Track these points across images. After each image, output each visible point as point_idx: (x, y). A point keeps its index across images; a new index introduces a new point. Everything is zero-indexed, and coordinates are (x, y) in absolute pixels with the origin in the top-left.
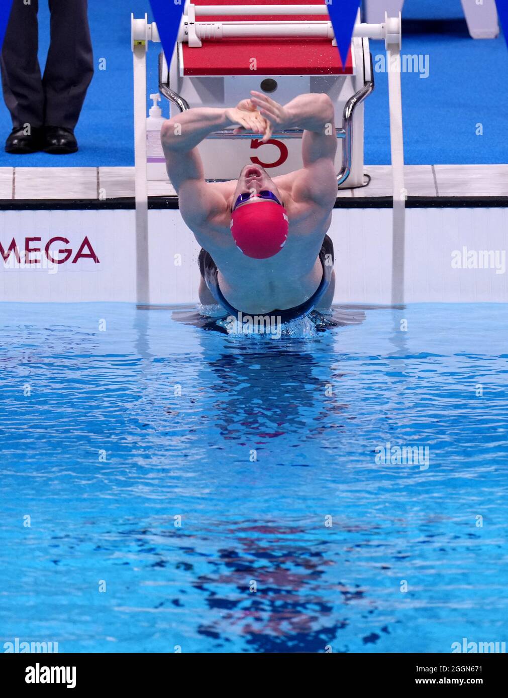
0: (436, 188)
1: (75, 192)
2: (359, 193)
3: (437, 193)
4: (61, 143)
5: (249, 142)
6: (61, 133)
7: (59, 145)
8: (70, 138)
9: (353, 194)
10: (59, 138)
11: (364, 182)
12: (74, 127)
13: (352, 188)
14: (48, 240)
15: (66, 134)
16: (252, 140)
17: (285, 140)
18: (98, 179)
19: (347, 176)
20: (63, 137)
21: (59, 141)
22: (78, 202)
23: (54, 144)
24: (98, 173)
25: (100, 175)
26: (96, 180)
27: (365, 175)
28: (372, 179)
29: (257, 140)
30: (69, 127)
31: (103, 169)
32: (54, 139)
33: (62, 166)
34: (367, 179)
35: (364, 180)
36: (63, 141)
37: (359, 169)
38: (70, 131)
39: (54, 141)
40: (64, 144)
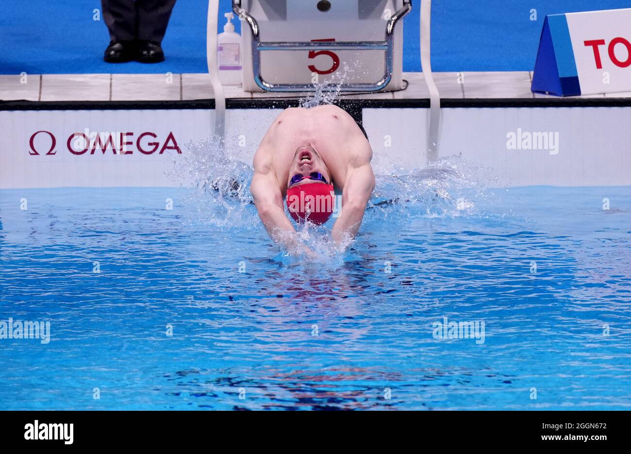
0: (463, 91)
1: (162, 95)
2: (399, 96)
3: (464, 95)
4: (150, 54)
5: (307, 53)
6: (151, 45)
7: (149, 55)
8: (158, 50)
9: (393, 97)
10: (149, 50)
11: (403, 86)
12: (161, 40)
13: (393, 91)
14: (139, 135)
15: (155, 46)
16: (310, 52)
17: (337, 51)
18: (181, 84)
19: (389, 82)
20: (152, 49)
21: (149, 52)
22: (165, 103)
23: (145, 55)
24: (181, 79)
25: (183, 80)
26: (179, 85)
27: (404, 81)
28: (409, 83)
29: (314, 52)
30: (157, 40)
31: (186, 76)
32: (145, 50)
33: (151, 73)
34: (405, 84)
35: (402, 85)
36: (152, 52)
37: (399, 76)
38: (158, 44)
39: (145, 53)
40: (153, 55)
